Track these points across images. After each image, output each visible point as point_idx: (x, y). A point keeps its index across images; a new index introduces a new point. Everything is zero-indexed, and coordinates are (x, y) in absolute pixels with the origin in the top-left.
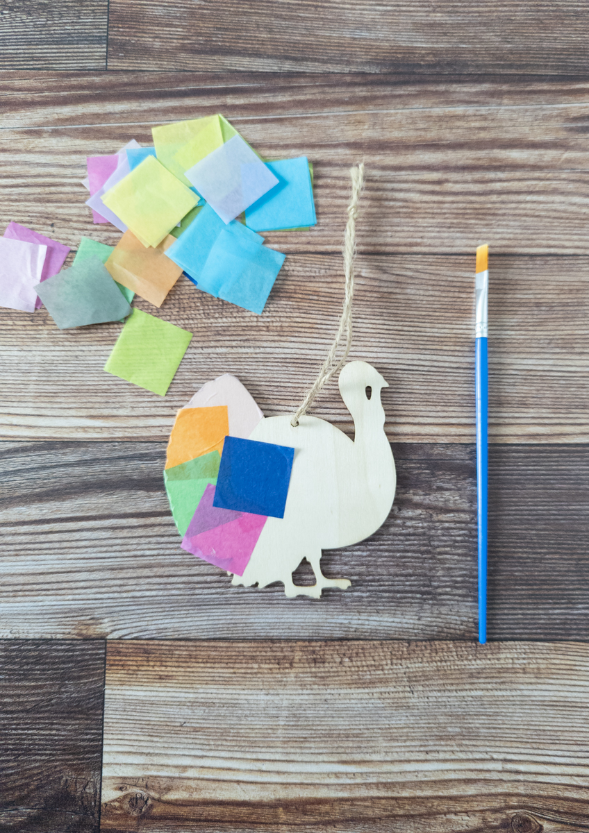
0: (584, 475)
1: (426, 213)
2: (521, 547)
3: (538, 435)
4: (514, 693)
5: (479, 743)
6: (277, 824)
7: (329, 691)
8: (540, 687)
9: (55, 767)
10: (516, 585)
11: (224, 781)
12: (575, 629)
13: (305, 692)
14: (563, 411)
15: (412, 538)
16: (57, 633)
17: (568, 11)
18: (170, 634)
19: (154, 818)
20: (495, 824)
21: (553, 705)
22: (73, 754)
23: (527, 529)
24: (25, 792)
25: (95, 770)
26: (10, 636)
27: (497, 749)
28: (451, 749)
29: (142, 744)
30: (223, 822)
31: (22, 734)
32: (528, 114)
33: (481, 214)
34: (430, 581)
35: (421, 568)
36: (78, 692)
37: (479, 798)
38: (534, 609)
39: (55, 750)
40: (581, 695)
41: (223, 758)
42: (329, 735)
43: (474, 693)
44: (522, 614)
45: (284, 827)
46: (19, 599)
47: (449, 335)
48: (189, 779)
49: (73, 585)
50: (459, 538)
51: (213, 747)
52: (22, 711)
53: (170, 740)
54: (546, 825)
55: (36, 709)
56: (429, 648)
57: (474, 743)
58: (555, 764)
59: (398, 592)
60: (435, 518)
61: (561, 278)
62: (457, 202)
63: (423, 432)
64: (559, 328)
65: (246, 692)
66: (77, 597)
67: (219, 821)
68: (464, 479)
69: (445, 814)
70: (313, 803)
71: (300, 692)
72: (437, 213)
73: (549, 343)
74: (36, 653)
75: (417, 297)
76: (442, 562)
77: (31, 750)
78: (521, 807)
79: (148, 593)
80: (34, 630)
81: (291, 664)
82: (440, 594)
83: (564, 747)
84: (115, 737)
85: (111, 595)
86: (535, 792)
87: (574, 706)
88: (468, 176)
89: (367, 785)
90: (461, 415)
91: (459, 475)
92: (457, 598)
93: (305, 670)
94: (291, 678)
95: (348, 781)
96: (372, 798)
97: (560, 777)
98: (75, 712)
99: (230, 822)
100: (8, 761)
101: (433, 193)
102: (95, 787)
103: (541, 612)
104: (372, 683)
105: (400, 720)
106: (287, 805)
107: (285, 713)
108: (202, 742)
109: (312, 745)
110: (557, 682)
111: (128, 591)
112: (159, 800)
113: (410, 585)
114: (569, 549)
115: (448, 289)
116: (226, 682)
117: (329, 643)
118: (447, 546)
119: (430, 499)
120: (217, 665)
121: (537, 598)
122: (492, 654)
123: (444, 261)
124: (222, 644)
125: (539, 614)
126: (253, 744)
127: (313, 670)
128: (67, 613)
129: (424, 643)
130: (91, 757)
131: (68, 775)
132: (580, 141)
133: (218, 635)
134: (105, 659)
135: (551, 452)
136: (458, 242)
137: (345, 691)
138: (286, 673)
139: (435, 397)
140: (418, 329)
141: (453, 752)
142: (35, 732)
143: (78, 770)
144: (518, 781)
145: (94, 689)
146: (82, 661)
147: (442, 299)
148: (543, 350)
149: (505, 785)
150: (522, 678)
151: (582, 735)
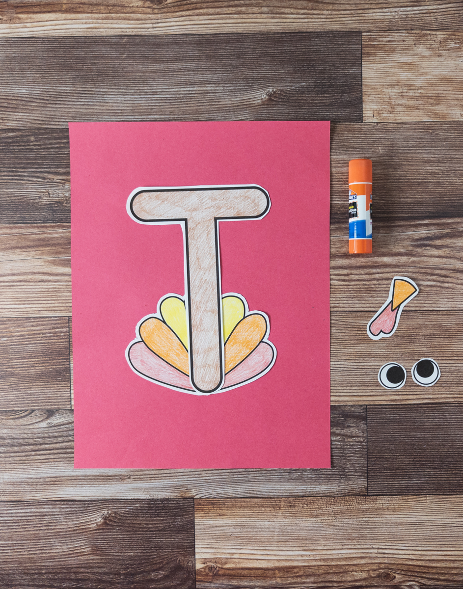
0: (418, 419)
1: (341, 291)
2: (387, 453)
3: (396, 400)
4: (383, 519)
5: (366, 541)
6: (275, 577)
7: (297, 520)
8: (395, 516)
9: (174, 554)
10: (384, 470)
11: (251, 559)
12: (412, 490)
13: (286, 520)
14: (408, 388)
15: (335, 450)
16: (171, 496)
17: (414, 182)
18: (223, 496)
19: (220, 576)
20: (374, 576)
21: (401, 524)
22: (182, 549)
23: (390, 445)
24: (162, 565)
25: (192, 555)
26: (150, 498)
27: (375, 544)
28: (354, 544)
29: (213, 544)
30: (251, 577)
31: (158, 541)
32: (393, 238)
33: (368, 290)
34: (344, 469)
35: (340, 463)
36: (182, 522)
37: (367, 565)
38: (393, 481)
39: (173, 547)
40: (414, 519)
41: (250, 549)
42: (298, 539)
43: (364, 519)
44: (387, 484)
45: (279, 579)
46: (152, 481)
47: (353, 352)
48: (235, 558)
49: (177, 474)
50: (357, 450)
51: (245, 545)
52: (157, 531)
53: (225, 542)
54: (397, 576)
55: (164, 530)
56: (343, 499)
57: (364, 541)
58: (402, 550)
59: (329, 475)
60: (346, 440)
61: (408, 323)
62: (357, 285)
63: (341, 400)
64: (407, 347)
65: (259, 521)
66: (179, 480)
67: (249, 576)
68: (360, 422)
69: (351, 572)
70: (291, 568)
71: (284, 520)
72: (346, 291)
73: (402, 355)
74: (162, 505)
75: (337, 334)
76: (349, 460)
77: (162, 547)
78: (386, 569)
79: (212, 478)
80: (160, 495)
81: (280, 508)
82: (349, 475)
83: (406, 542)
84: (200, 541)
85: (195, 479)
86: (392, 562)
87: (411, 524)
88: (362, 271)
89: (316, 560)
90: (358, 391)
91: (358, 420)
92: (356, 477)
93: (286, 510)
94: (280, 514)
95: (307, 558)
96: (318, 565)
97: (404, 555)
98: (181, 531)
99: (254, 577)
100: (153, 552)
101: (344, 280)
102: (192, 563)
103: (396, 482)
104: (317, 516)
105: (330, 531)
106: (279, 569)
107: (278, 529)
108: (240, 542)
109: (290, 543)
110: (403, 513)
111: (203, 477)
112: (222, 568)
113: (335, 472)
114: (410, 453)
115: (352, 329)
116: (250, 516)
117: (297, 498)
118: (352, 453)
119: (345, 431)
120: (245, 509)
121: (394, 476)
122: (373, 502)
123: (350, 315)
124: (247, 500)
125: (395, 483)
126: (263, 543)
127: (290, 510)
128: (175, 487)
129: (341, 497)
130: (190, 550)
131: (180, 558)
132: (419, 252)
133: (245, 495)
134: (194, 507)
135: (402, 408)
136: (357, 305)
137: (305, 520)
138: (277, 512)
139: (346, 383)
140: (338, 349)
141: (354, 545)
142: (164, 539)
143: (185, 556)
144: (385, 557)
145: (190, 520)
146: (183, 508)
147: (349, 334)
148: (399, 359)
149: (379, 559)
150: (386, 512)
151: (414, 537)
